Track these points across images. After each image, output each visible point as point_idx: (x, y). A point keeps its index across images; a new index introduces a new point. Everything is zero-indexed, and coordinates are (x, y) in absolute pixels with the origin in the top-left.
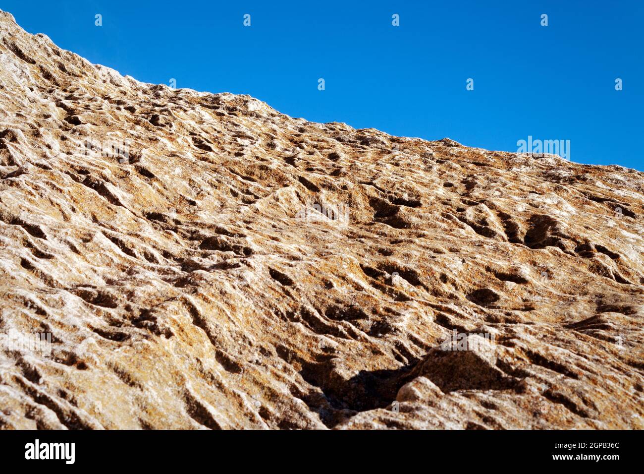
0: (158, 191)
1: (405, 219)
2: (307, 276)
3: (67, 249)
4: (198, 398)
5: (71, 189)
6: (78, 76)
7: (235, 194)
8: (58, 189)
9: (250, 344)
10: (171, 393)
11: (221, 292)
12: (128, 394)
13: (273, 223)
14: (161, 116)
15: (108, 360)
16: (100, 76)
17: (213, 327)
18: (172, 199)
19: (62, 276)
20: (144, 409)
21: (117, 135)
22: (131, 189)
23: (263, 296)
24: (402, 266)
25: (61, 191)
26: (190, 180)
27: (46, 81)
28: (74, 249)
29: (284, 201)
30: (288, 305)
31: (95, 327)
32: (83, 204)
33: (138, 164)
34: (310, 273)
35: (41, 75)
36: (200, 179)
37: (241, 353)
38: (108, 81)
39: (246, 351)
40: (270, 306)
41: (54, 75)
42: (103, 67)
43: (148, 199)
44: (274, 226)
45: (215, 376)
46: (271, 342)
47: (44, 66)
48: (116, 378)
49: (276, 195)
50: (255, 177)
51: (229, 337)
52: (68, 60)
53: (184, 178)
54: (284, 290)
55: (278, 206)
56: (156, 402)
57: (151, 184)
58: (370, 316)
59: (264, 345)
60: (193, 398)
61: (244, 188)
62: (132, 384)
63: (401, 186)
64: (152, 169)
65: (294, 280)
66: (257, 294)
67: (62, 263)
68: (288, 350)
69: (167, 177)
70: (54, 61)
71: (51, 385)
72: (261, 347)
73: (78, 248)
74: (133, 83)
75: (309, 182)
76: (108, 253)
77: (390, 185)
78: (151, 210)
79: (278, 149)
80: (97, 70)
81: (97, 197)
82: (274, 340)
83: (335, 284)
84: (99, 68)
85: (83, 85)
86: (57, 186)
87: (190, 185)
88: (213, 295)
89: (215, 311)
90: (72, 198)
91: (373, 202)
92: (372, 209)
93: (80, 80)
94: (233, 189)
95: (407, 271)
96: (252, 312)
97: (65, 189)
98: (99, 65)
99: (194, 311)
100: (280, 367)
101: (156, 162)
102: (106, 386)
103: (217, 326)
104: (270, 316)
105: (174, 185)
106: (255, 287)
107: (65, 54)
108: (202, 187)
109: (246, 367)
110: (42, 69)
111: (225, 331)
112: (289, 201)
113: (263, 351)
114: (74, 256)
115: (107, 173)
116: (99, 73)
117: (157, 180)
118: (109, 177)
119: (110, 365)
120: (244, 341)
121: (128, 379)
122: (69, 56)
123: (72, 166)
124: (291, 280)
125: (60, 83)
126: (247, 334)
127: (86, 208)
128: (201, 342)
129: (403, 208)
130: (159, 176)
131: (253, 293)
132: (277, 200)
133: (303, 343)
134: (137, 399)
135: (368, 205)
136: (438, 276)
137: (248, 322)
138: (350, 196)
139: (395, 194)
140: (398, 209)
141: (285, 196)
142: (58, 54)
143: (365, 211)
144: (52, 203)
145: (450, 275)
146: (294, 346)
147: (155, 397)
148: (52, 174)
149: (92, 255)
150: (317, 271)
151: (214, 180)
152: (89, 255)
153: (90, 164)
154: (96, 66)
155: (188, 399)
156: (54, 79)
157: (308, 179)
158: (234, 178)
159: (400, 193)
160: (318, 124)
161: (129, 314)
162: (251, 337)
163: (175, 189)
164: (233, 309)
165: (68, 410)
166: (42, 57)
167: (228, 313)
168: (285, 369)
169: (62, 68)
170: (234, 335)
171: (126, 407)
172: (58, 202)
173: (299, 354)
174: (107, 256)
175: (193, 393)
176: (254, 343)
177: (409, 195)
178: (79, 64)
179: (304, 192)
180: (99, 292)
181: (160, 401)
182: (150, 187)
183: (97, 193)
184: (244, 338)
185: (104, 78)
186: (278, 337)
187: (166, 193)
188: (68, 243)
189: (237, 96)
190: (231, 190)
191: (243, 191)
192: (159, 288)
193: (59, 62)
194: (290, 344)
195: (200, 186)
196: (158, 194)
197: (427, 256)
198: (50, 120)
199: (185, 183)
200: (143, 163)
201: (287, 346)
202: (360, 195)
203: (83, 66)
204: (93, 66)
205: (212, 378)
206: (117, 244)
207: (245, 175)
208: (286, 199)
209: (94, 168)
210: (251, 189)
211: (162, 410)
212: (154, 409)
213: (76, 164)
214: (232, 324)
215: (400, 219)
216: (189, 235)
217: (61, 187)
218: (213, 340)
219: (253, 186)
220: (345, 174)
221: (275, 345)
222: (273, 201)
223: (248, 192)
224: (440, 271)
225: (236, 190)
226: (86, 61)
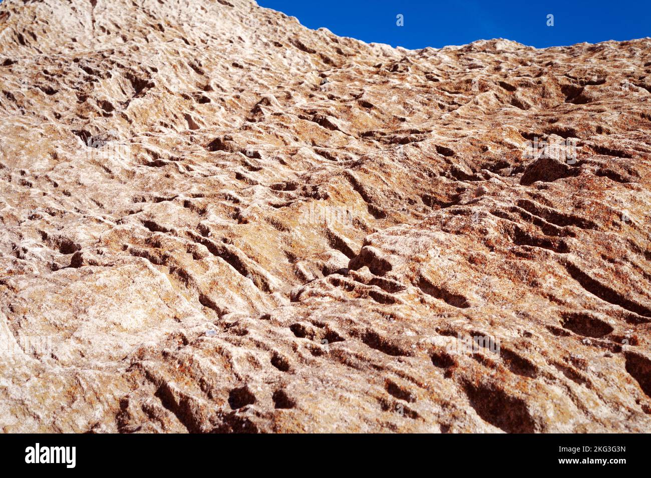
0: (376, 116)
1: (588, 96)
2: (468, 147)
3: (276, 163)
4: (337, 234)
5: (295, 125)
6: (353, 55)
7: (442, 107)
8: (285, 127)
9: (400, 198)
10: (316, 234)
11: (381, 165)
12: (278, 236)
13: (467, 121)
14: (400, 65)
15: (266, 216)
16: (374, 52)
17: (369, 190)
18: (387, 121)
19: (266, 180)
20: (290, 244)
21: (355, 85)
22: (351, 118)
23: (419, 164)
24: (563, 128)
25: (287, 127)
26: (404, 103)
27: (325, 65)
28: (282, 162)
29: (483, 104)
30: (441, 167)
31: (274, 203)
32: (304, 134)
33: (360, 99)
34: (472, 144)
35: (321, 62)
36: (413, 101)
37: (392, 206)
38: (381, 55)
39: (397, 204)
40: (425, 170)
41: (332, 59)
42: (376, 44)
43: (364, 123)
44: (468, 123)
45: (361, 221)
46: (418, 194)
47: (323, 53)
48: (271, 228)
49: (475, 100)
50: (461, 91)
51: (383, 196)
52: (346, 45)
53: (399, 103)
54: (445, 159)
55: (477, 108)
56: (299, 239)
57: (369, 112)
58: (512, 164)
59: (411, 197)
60: (333, 234)
61: (450, 100)
62: (283, 230)
63: (592, 71)
64: (372, 101)
65: (455, 150)
66: (415, 163)
67: (267, 172)
68: (430, 197)
69: (384, 104)
70: (332, 47)
71: (216, 236)
72: (409, 199)
73: (285, 160)
74: (403, 52)
75: (508, 85)
76: (308, 160)
77: (583, 72)
78: (365, 131)
79: (503, 70)
80: (371, 48)
81: (317, 128)
82: (420, 192)
83: (490, 148)
84: (373, 46)
85: (356, 62)
86: (285, 124)
87: (404, 107)
88: (374, 168)
89: (372, 178)
90: (296, 131)
91: (565, 89)
92: (564, 95)
93: (354, 58)
94: (440, 103)
95: (567, 131)
96: (404, 175)
97: (291, 126)
98: (372, 43)
99: (353, 181)
100: (421, 209)
101: (375, 95)
102: (260, 232)
103: (371, 189)
104: (421, 176)
105: (390, 110)
106: (413, 159)
107: (344, 41)
108: (414, 107)
109: (389, 213)
110: (322, 56)
111: (379, 192)
112: (486, 103)
113: (411, 202)
114: (281, 167)
115: (332, 109)
116: (373, 50)
117: (376, 108)
118: (332, 112)
119: (268, 220)
120: (395, 197)
121: (280, 227)
122: (347, 42)
123: (305, 111)
124: (452, 152)
125: (337, 64)
126: (397, 191)
127: (307, 137)
128: (354, 200)
129: (587, 88)
130: (377, 106)
131: (411, 163)
132: (477, 103)
133: (442, 190)
134: (285, 238)
135: (561, 93)
136: (594, 129)
137: (400, 183)
138: (544, 88)
139: (586, 79)
140: (583, 89)
141: (484, 99)
142: (337, 41)
143: (556, 98)
144: (277, 136)
145: (604, 126)
146: (435, 193)
147: (299, 235)
148: (283, 118)
149: (296, 163)
150: (478, 141)
151: (425, 99)
152: (293, 164)
153: (320, 106)
154: (371, 45)
155: (329, 236)
156: (332, 62)
157: (507, 82)
158: (442, 94)
159: (590, 77)
160: (557, 47)
161: (304, 192)
162: (400, 193)
163: (390, 113)
164: (388, 175)
165: (220, 246)
166: (321, 47)
167: (384, 179)
168: (425, 211)
169: (339, 51)
170: (387, 193)
171: (274, 244)
172: (282, 135)
173: (439, 198)
174: (308, 162)
175: (332, 230)
176: (403, 197)
177: (598, 77)
178: (355, 46)
179: (502, 93)
180: (287, 183)
181: (303, 238)
182: (368, 114)
183: (318, 125)
184: (395, 194)
185: (378, 54)
186: (424, 189)
187: (382, 116)
188: (278, 158)
189: (488, 41)
190: (439, 104)
191: (449, 104)
192: (330, 170)
193: (336, 48)
194: (432, 193)
195: (412, 106)
196: (375, 119)
197: (588, 116)
198: (303, 85)
199: (401, 107)
200: (365, 98)
201: (430, 195)
202: (553, 86)
203: (359, 47)
204: (367, 45)
205: (359, 223)
206: (324, 156)
207: (454, 90)
208: (485, 102)
209: (320, 108)
210: (456, 100)
211: (304, 244)
212: (297, 243)
213: (307, 109)
214: (385, 186)
215: (584, 97)
216: (389, 141)
217: (288, 125)
218: (366, 198)
219: (457, 98)
220: (546, 73)
221: (421, 196)
222: (473, 105)
223: (454, 103)
224: (596, 124)
225: (443, 104)
226: (361, 42)
